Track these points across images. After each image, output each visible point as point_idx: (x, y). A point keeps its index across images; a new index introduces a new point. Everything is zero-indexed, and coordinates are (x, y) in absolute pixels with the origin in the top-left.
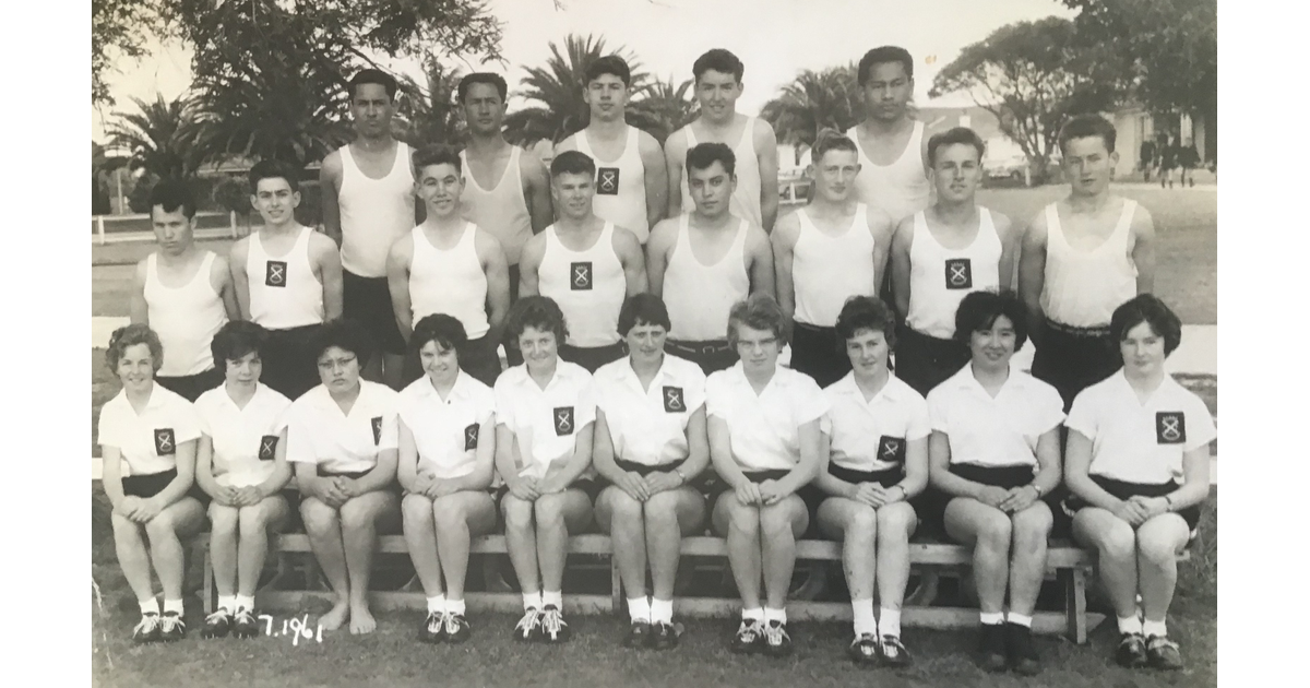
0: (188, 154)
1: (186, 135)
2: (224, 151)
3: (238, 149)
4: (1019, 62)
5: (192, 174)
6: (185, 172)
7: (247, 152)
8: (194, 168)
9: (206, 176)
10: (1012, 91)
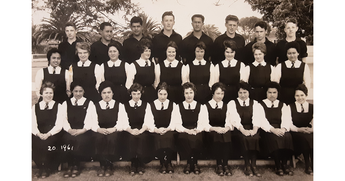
0: (38, 39)
1: (38, 34)
2: (48, 38)
3: (52, 38)
4: (245, 27)
5: (39, 44)
6: (37, 44)
7: (55, 39)
8: (39, 43)
9: (43, 45)
10: (244, 33)
